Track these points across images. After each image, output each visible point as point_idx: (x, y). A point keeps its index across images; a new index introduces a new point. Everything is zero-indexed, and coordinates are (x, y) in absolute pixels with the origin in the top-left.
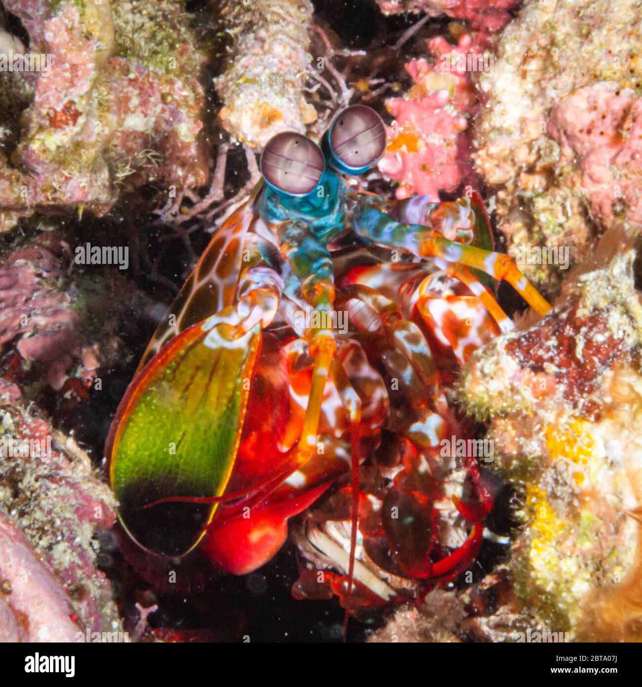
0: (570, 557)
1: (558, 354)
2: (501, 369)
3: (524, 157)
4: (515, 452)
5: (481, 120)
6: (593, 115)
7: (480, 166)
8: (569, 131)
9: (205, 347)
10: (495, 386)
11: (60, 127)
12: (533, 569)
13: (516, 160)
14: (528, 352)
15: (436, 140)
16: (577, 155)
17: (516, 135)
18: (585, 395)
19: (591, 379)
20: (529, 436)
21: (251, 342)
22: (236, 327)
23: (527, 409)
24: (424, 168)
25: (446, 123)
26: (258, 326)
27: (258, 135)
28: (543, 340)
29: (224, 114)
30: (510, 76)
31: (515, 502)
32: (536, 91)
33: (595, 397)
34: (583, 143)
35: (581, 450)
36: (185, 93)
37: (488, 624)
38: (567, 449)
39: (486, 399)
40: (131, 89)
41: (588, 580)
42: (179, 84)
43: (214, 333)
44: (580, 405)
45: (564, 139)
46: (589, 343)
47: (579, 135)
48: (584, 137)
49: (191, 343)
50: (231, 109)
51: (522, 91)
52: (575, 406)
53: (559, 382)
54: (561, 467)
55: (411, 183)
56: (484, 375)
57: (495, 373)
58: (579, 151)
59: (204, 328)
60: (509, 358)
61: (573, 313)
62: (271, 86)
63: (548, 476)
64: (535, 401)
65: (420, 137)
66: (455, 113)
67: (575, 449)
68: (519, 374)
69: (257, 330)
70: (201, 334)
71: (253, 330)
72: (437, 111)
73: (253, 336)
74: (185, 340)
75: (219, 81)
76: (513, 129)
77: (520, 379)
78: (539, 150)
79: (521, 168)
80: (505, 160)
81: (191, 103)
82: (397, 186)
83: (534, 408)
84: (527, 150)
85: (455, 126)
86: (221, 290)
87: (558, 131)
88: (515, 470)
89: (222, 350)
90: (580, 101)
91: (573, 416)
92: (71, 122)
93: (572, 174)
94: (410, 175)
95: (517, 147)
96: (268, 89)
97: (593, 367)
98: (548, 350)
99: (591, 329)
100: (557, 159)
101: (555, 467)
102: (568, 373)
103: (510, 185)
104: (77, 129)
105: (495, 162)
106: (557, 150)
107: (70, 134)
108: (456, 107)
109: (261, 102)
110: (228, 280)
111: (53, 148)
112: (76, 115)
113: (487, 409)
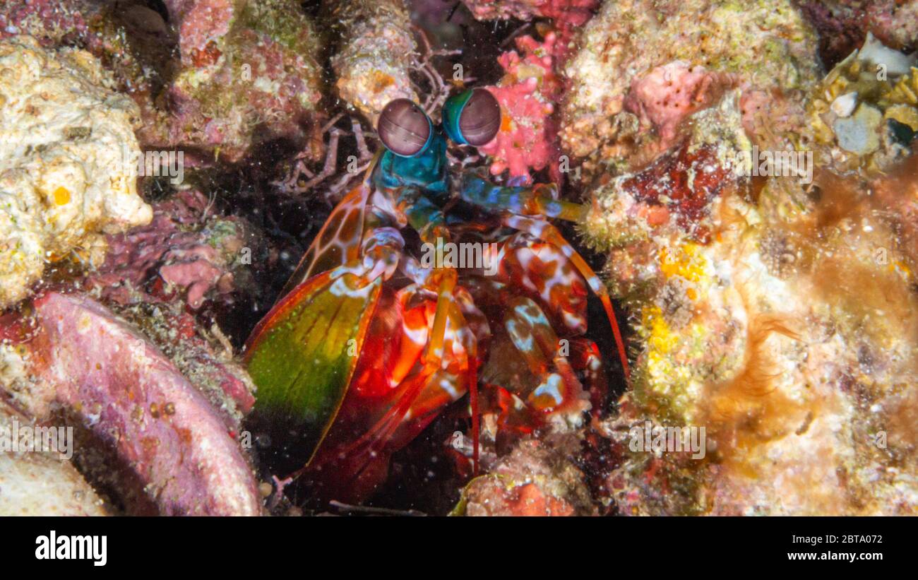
0: (685, 365)
1: (671, 188)
2: (620, 203)
3: (606, 130)
4: (632, 277)
5: (567, 102)
6: (669, 90)
7: (566, 142)
8: (647, 105)
9: (330, 294)
10: (613, 218)
11: (203, 66)
12: (651, 377)
13: (599, 133)
14: (644, 187)
15: (526, 122)
16: (654, 125)
17: (599, 113)
18: (696, 221)
19: (701, 207)
20: (644, 262)
21: (371, 293)
22: (360, 278)
23: (643, 236)
24: (516, 145)
25: (535, 108)
26: (380, 279)
27: (372, 99)
28: (657, 177)
29: (341, 84)
30: (592, 62)
31: (634, 320)
32: (616, 74)
33: (705, 222)
34: (660, 113)
35: (693, 268)
36: (305, 67)
37: (610, 427)
38: (681, 269)
39: (606, 231)
40: (259, 56)
41: (701, 382)
42: (300, 58)
43: (340, 282)
44: (692, 229)
45: (642, 111)
46: (700, 173)
47: (656, 107)
48: (661, 108)
49: (318, 289)
50: (347, 78)
51: (602, 76)
52: (687, 231)
53: (673, 211)
54: (676, 284)
55: (504, 159)
56: (604, 209)
57: (614, 207)
58: (656, 121)
59: (331, 276)
60: (627, 193)
61: (684, 151)
62: (384, 58)
63: (664, 292)
64: (650, 229)
65: (512, 118)
66: (542, 100)
67: (688, 268)
68: (636, 207)
69: (378, 282)
70: (328, 282)
71: (376, 282)
72: (527, 97)
73: (375, 287)
74: (313, 286)
75: (334, 60)
76: (596, 107)
77: (636, 212)
78: (620, 123)
79: (603, 141)
80: (589, 134)
81: (311, 76)
82: (492, 162)
83: (650, 236)
84: (609, 125)
85: (543, 111)
86: (344, 251)
87: (638, 104)
88: (633, 293)
89: (345, 297)
90: (657, 78)
91: (685, 240)
92: (212, 61)
93: (650, 141)
94: (503, 152)
95: (600, 122)
96: (381, 61)
97: (704, 195)
98: (662, 184)
99: (701, 162)
100: (636, 129)
101: (670, 284)
102: (680, 204)
103: (593, 156)
104: (217, 67)
105: (580, 137)
106: (636, 122)
107: (212, 72)
108: (543, 94)
109: (375, 70)
110: (350, 243)
111: (196, 85)
112: (217, 55)
113: (607, 240)
